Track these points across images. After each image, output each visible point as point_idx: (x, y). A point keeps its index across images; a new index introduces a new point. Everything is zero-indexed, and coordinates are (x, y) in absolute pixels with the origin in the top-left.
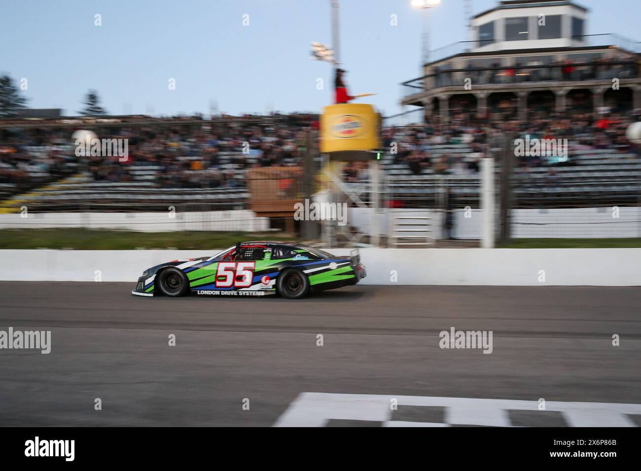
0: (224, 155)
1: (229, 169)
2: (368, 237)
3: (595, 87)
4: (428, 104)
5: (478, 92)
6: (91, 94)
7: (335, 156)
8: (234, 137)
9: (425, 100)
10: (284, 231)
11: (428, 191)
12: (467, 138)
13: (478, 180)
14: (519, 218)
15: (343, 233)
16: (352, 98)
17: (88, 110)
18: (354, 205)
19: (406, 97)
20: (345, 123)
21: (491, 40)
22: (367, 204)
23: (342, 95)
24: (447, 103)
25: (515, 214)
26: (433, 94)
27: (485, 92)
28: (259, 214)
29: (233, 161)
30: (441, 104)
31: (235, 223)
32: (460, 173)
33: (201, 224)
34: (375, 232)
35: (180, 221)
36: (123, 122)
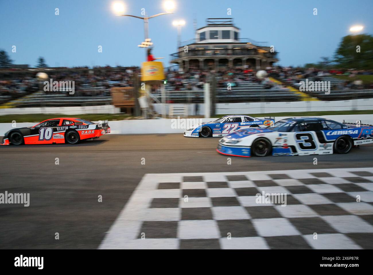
0: (100, 83)
1: (102, 88)
2: (161, 115)
3: (243, 58)
4: (181, 63)
5: (200, 59)
6: (41, 58)
7: (147, 83)
8: (103, 76)
9: (179, 61)
10: (126, 113)
11: (183, 97)
12: (197, 76)
13: (203, 92)
14: (219, 106)
15: (151, 114)
16: (155, 59)
17: (40, 65)
18: (155, 102)
19: (172, 60)
20: (151, 69)
21: (204, 39)
22: (161, 102)
23: (150, 58)
24: (188, 63)
25: (217, 105)
26: (182, 59)
27: (203, 58)
28: (117, 106)
29: (103, 85)
30: (186, 63)
31: (106, 110)
32: (195, 89)
33: (92, 111)
34: (163, 113)
35: (83, 110)
36: (56, 70)
